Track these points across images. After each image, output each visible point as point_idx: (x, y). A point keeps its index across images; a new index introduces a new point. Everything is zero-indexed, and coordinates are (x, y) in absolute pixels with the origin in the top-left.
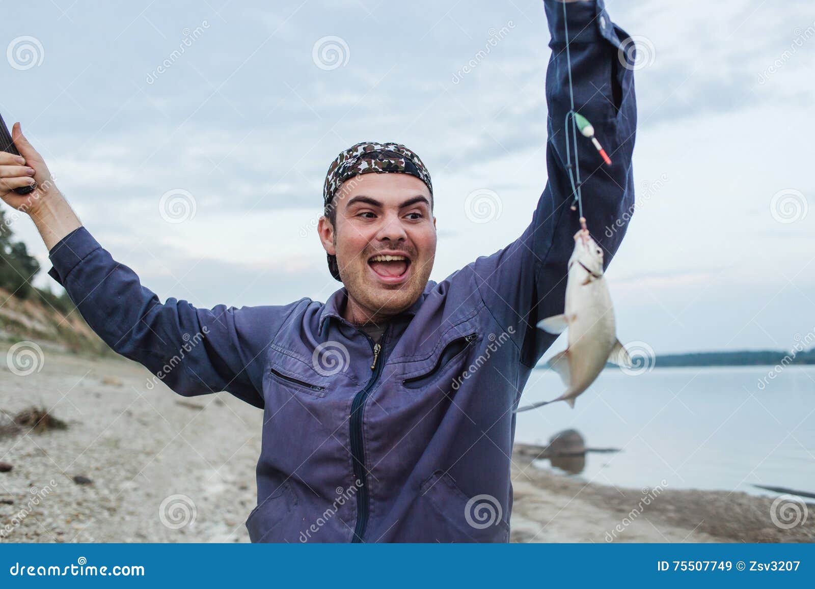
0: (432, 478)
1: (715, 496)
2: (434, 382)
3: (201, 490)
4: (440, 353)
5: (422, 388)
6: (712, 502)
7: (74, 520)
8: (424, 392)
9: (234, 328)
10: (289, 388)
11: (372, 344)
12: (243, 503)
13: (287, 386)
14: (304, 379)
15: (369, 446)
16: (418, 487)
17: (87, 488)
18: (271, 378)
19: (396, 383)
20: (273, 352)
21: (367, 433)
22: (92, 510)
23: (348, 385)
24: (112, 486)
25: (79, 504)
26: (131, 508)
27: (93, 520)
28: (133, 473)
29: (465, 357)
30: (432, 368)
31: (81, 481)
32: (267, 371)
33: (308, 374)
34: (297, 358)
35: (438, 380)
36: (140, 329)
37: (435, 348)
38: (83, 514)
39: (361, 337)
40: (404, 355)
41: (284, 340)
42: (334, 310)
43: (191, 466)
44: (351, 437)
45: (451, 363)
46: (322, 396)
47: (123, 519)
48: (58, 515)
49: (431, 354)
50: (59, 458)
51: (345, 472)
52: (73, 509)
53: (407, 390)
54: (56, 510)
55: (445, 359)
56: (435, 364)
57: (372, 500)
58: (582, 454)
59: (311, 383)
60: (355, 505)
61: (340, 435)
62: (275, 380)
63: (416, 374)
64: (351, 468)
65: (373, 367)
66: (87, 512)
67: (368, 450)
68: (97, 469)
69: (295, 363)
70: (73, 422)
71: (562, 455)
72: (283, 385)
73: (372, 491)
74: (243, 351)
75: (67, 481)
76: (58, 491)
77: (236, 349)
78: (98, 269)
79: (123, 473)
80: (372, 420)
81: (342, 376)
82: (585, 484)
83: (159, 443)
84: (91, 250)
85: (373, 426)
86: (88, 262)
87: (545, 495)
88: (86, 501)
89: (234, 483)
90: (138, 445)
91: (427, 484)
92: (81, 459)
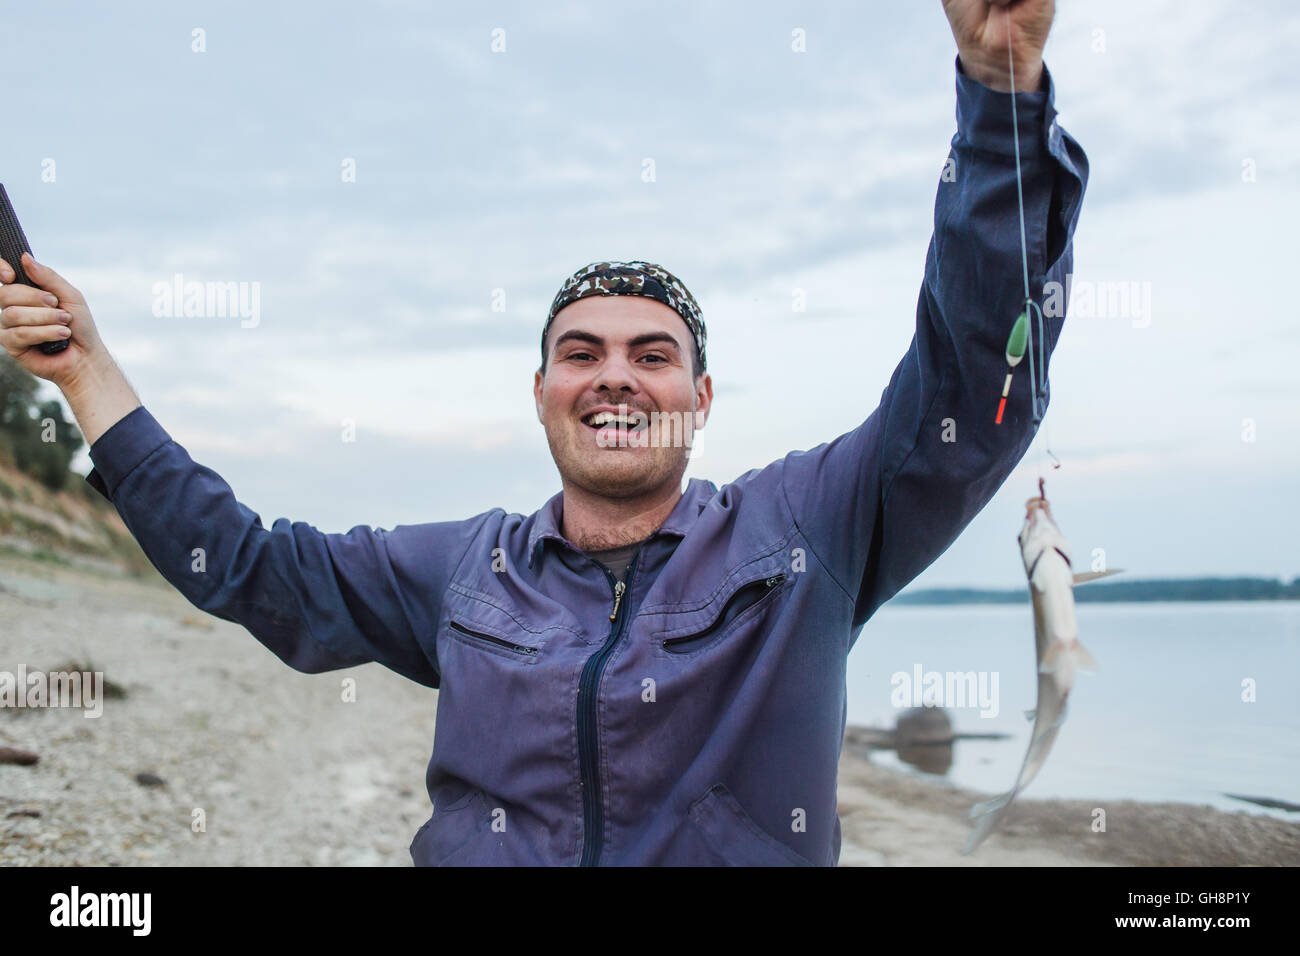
0: (707, 796)
1: (1163, 812)
2: (712, 645)
3: (338, 797)
4: (724, 601)
5: (694, 654)
6: (1157, 822)
7: (135, 843)
8: (696, 660)
9: (387, 561)
10: (479, 650)
11: (612, 581)
12: (405, 819)
13: (476, 646)
14: (504, 636)
15: (607, 737)
16: (685, 810)
17: (157, 792)
18: (451, 635)
19: (652, 644)
20: (453, 595)
21: (604, 717)
22: (164, 828)
23: (574, 645)
24: (197, 789)
25: (145, 818)
26: (227, 825)
27: (167, 843)
28: (231, 770)
29: (764, 611)
30: (709, 624)
31: (147, 780)
32: (445, 624)
33: (509, 628)
34: (491, 602)
35: (719, 643)
36: (237, 571)
37: (715, 593)
38: (152, 834)
39: (595, 571)
40: (665, 602)
41: (470, 576)
42: (552, 528)
43: (323, 759)
44: (579, 724)
45: (741, 618)
46: (533, 662)
47: (214, 843)
48: (110, 837)
49: (708, 602)
50: (113, 744)
51: (567, 778)
52: (135, 826)
53: (669, 656)
54: (109, 827)
55: (731, 612)
56: (714, 618)
57: (607, 824)
58: (949, 743)
59: (514, 641)
60: (582, 829)
61: (563, 720)
62: (456, 638)
63: (684, 632)
64: (577, 773)
65: (613, 617)
66: (157, 830)
67: (605, 744)
68: (174, 762)
69: (489, 611)
70: (136, 687)
71: (915, 744)
72: (470, 644)
73: (610, 809)
74: (405, 596)
75: (125, 782)
76: (111, 797)
77: (394, 593)
78: (170, 475)
79: (214, 769)
80: (614, 696)
81: (562, 631)
82: (954, 792)
83: (271, 721)
84: (158, 444)
85: (613, 707)
86: (154, 463)
87: (888, 808)
88: (155, 812)
89: (391, 786)
90: (238, 724)
91: (700, 805)
92: (149, 747)
